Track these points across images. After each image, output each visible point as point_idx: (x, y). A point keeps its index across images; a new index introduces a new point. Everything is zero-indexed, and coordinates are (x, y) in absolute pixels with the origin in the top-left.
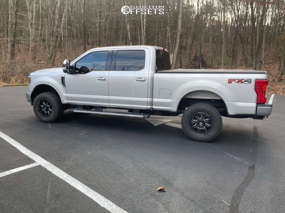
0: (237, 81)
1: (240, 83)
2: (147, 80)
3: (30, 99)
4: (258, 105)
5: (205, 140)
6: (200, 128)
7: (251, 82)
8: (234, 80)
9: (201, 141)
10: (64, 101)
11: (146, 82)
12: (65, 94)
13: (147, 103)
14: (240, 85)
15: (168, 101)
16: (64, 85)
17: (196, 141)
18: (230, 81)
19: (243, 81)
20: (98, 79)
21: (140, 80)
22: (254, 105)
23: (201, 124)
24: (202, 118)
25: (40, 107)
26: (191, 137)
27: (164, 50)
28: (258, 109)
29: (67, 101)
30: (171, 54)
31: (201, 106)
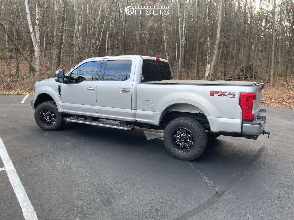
0: (219, 94)
1: (223, 96)
2: (131, 91)
3: (34, 107)
4: (244, 122)
5: (187, 159)
6: (182, 145)
7: (235, 95)
8: (216, 93)
9: (183, 159)
10: (61, 110)
11: (130, 93)
12: (61, 103)
13: (131, 115)
14: (223, 98)
15: (150, 113)
16: (60, 95)
17: (178, 159)
18: (212, 94)
19: (226, 94)
20: (88, 89)
21: (124, 91)
22: (239, 121)
23: (183, 140)
24: (184, 134)
25: (42, 115)
26: (172, 153)
27: (158, 60)
28: (243, 127)
29: (62, 110)
30: (208, 64)
31: (183, 121)
